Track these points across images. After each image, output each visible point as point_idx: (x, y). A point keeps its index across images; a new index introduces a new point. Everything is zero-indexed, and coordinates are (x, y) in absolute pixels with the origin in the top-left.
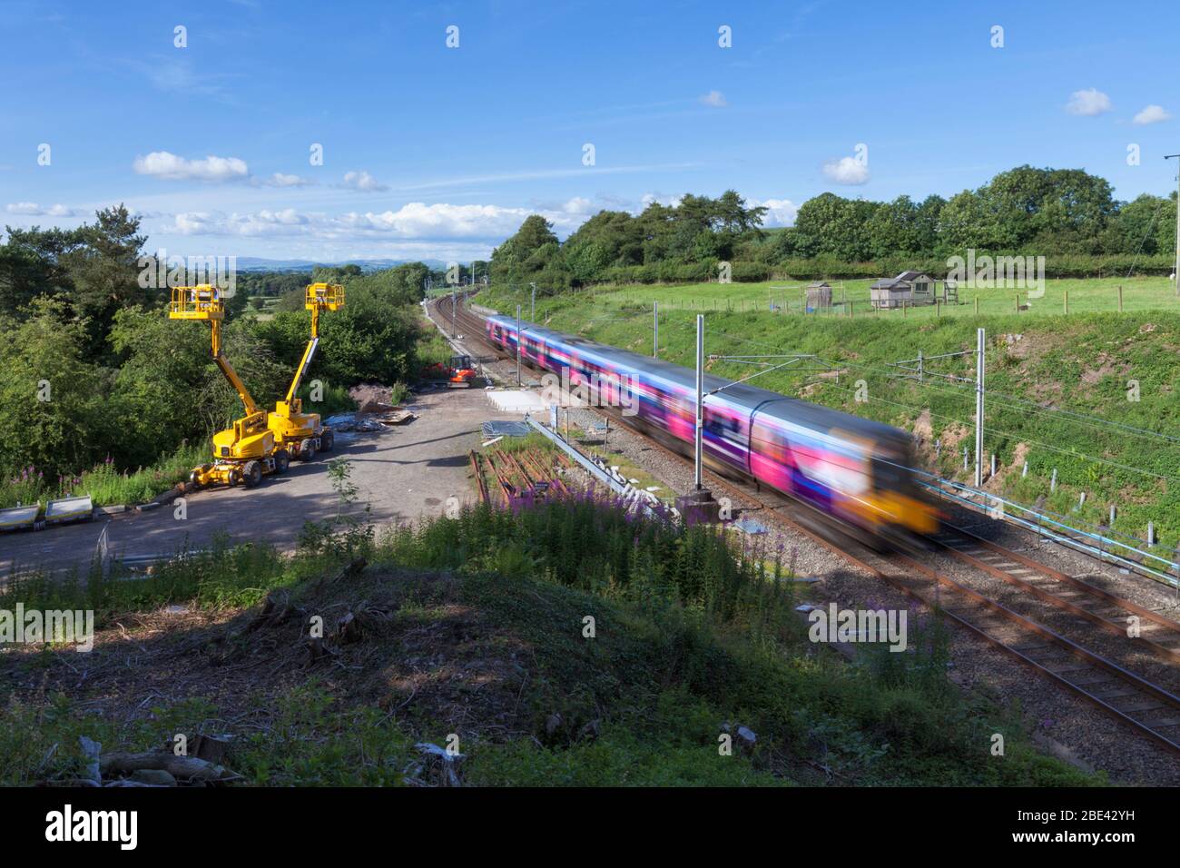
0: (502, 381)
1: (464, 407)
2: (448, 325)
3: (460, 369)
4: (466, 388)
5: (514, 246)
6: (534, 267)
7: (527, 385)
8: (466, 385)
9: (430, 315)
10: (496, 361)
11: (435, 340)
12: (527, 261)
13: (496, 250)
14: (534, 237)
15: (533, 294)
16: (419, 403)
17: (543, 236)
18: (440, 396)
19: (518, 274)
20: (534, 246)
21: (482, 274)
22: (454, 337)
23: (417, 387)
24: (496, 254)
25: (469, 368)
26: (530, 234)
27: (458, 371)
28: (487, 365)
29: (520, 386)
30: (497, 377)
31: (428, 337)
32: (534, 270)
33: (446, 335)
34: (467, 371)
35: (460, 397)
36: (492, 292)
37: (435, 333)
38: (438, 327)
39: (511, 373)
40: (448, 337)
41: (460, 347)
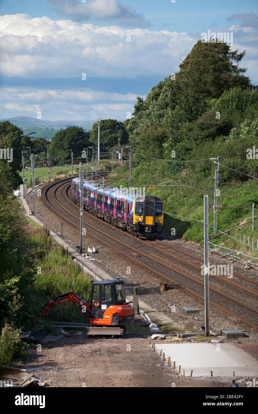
0: (176, 325)
1: (121, 368)
2: (68, 230)
3: (108, 304)
4: (117, 337)
5: (174, 95)
6: (213, 130)
7: (221, 334)
8: (118, 332)
9: (33, 214)
10: (157, 290)
11: (51, 255)
12: (200, 120)
13: (140, 100)
14: (209, 78)
15: (216, 176)
16: (42, 361)
17: (224, 76)
18: (78, 348)
19: (186, 143)
20: (209, 94)
21: (112, 143)
22: (81, 250)
23: (34, 334)
24: (140, 108)
25: (122, 303)
26: (202, 73)
27: (104, 307)
28: (147, 296)
29: (208, 334)
30: (165, 319)
31: (39, 250)
32: (213, 137)
33: (66, 246)
34: (120, 308)
35: (111, 352)
36: (138, 174)
37: (49, 244)
38: (52, 233)
39: (189, 312)
40: (70, 250)
41: (92, 266)
